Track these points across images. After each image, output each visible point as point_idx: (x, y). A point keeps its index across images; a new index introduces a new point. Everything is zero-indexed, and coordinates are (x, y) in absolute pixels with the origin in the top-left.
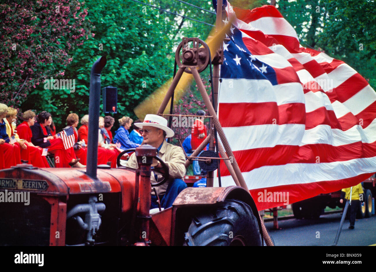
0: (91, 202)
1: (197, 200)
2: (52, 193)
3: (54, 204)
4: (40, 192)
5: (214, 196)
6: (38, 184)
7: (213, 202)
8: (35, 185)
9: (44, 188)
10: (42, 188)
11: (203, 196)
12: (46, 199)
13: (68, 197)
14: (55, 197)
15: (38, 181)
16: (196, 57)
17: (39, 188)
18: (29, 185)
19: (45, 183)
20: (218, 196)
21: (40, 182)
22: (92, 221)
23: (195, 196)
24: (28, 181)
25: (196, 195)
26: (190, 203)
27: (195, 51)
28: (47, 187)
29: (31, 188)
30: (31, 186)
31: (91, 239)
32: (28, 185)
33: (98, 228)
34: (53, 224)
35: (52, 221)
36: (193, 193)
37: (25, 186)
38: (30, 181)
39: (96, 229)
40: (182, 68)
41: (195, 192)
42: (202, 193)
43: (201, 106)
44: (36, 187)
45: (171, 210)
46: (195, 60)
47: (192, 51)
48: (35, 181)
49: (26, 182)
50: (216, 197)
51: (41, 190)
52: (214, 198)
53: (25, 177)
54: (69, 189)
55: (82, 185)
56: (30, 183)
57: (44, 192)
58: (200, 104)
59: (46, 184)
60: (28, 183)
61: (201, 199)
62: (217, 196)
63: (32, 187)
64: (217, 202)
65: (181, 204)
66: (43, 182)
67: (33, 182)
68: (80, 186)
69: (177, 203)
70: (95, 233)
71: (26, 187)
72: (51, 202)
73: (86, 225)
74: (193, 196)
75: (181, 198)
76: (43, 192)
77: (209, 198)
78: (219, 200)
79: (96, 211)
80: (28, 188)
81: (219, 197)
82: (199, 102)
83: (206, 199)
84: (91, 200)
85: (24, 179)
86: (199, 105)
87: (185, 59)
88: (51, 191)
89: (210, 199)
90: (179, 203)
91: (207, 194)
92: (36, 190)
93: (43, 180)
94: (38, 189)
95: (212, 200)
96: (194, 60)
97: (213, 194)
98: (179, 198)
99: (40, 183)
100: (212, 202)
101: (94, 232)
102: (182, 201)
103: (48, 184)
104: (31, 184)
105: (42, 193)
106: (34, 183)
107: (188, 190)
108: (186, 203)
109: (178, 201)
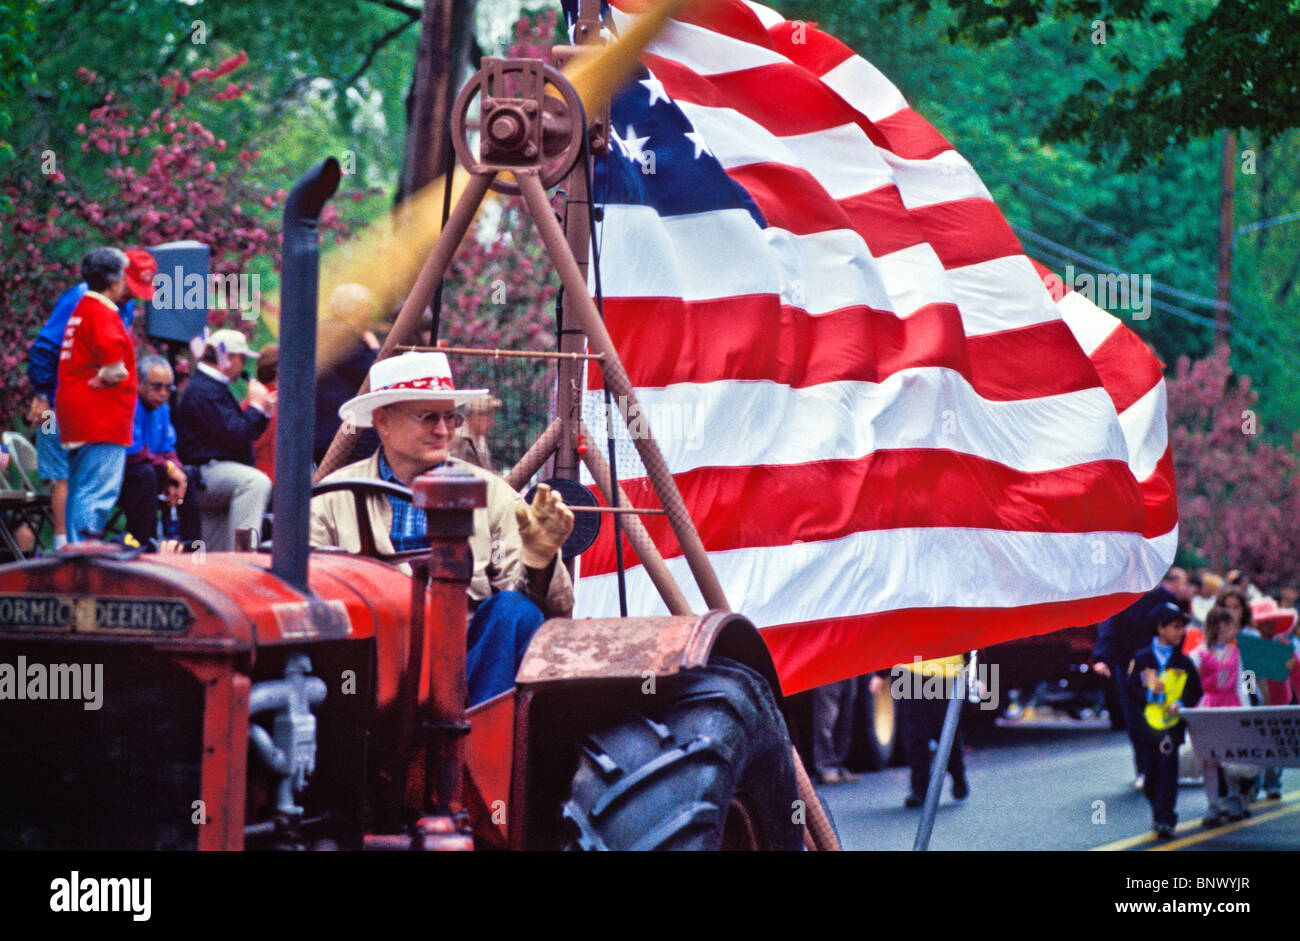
0: (292, 673)
1: (605, 663)
2: (209, 641)
3: (214, 682)
4: (163, 640)
5: (666, 650)
6: (154, 611)
7: (667, 669)
8: (144, 617)
9: (178, 625)
10: (170, 627)
11: (624, 648)
12: (187, 665)
13: (253, 658)
14: (219, 657)
15: (154, 603)
16: (536, 134)
17: (157, 624)
18: (122, 615)
19: (180, 608)
20: (683, 650)
21: (162, 604)
22: (296, 742)
23: (595, 650)
24: (118, 602)
25: (597, 646)
26: (580, 675)
27: (531, 110)
28: (188, 620)
29: (130, 627)
30: (128, 617)
31: (288, 806)
32: (115, 617)
33: (311, 767)
34: (211, 750)
35: (207, 742)
36: (583, 640)
37: (106, 619)
38: (124, 602)
39: (306, 771)
40: (483, 175)
41: (588, 637)
42: (617, 638)
43: (103, 229)
44: (149, 622)
45: (511, 703)
46: (531, 143)
47: (519, 109)
48: (145, 603)
49: (110, 606)
50: (674, 652)
51: (170, 632)
52: (667, 657)
53: (105, 588)
54: (254, 627)
55: (282, 614)
56: (126, 610)
57: (181, 640)
58: (96, 216)
59: (184, 613)
60: (116, 612)
61: (618, 659)
62: (678, 647)
63: (133, 623)
64: (682, 669)
65: (547, 678)
66: (173, 605)
67: (135, 607)
68: (278, 616)
69: (530, 677)
70: (306, 783)
71: (109, 622)
72: (204, 673)
73: (280, 756)
74: (586, 648)
75: (543, 656)
76: (175, 640)
77: (646, 655)
78: (687, 661)
79: (305, 707)
80: (116, 626)
81: (687, 650)
82: (94, 209)
83: (637, 658)
84: (291, 668)
85: (100, 596)
86: (97, 225)
87: (492, 137)
88: (205, 637)
89: (652, 661)
90: (541, 674)
91: (635, 641)
92: (144, 632)
93: (174, 599)
94: (152, 628)
95: (659, 661)
96: (527, 145)
97: (659, 640)
98: (532, 656)
99: (164, 610)
100: (662, 669)
101: (302, 782)
102: (548, 668)
103: (193, 613)
104: (129, 613)
105: (171, 644)
106: (138, 610)
107: (562, 629)
108: (566, 676)
109: (533, 669)
